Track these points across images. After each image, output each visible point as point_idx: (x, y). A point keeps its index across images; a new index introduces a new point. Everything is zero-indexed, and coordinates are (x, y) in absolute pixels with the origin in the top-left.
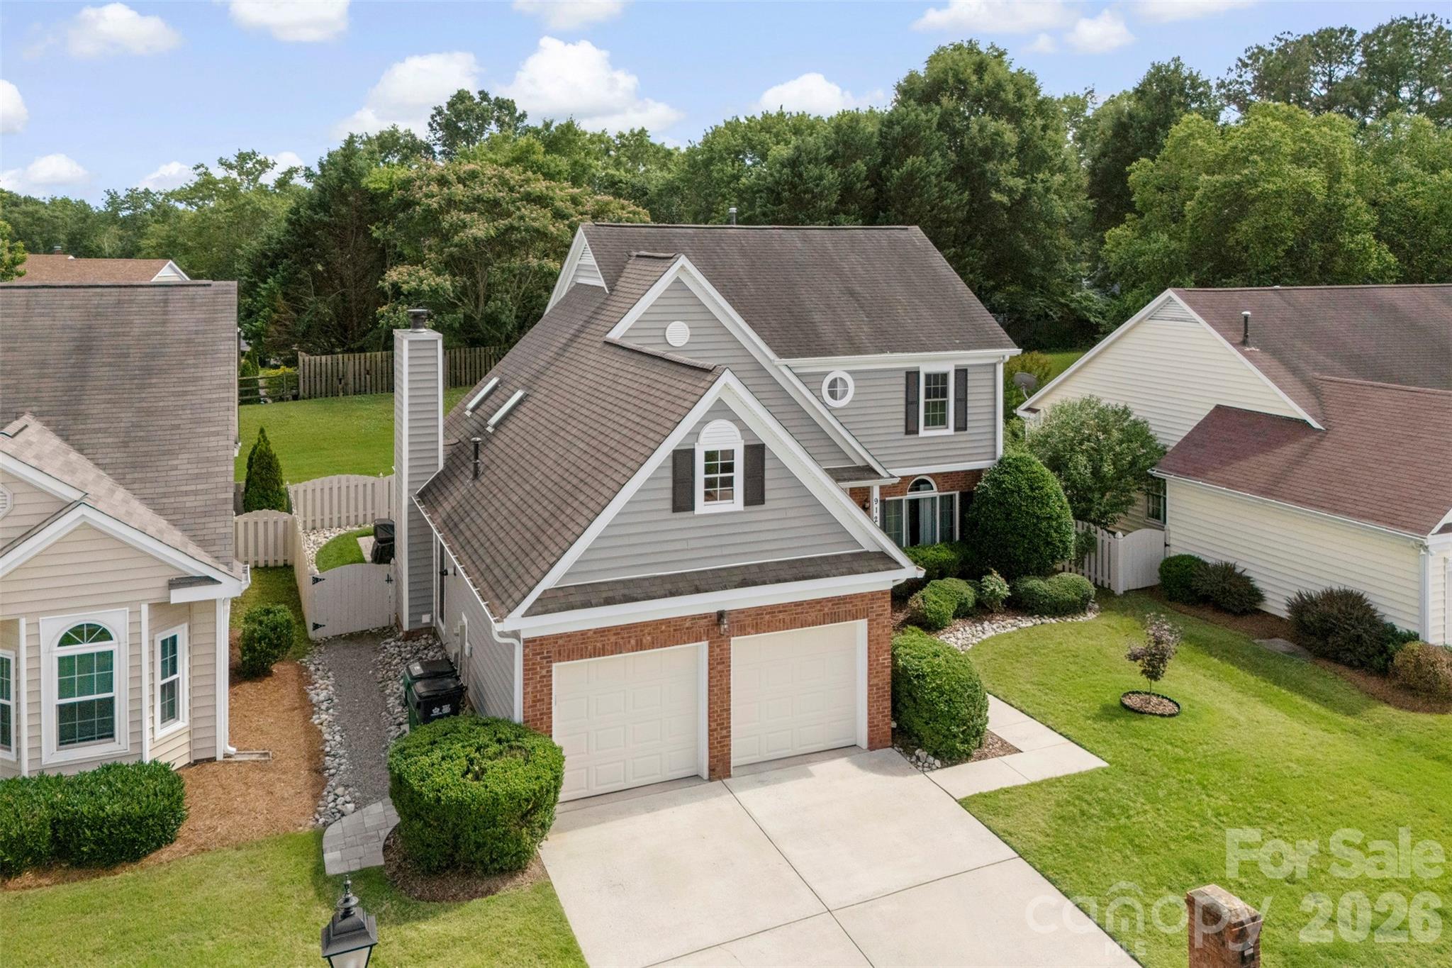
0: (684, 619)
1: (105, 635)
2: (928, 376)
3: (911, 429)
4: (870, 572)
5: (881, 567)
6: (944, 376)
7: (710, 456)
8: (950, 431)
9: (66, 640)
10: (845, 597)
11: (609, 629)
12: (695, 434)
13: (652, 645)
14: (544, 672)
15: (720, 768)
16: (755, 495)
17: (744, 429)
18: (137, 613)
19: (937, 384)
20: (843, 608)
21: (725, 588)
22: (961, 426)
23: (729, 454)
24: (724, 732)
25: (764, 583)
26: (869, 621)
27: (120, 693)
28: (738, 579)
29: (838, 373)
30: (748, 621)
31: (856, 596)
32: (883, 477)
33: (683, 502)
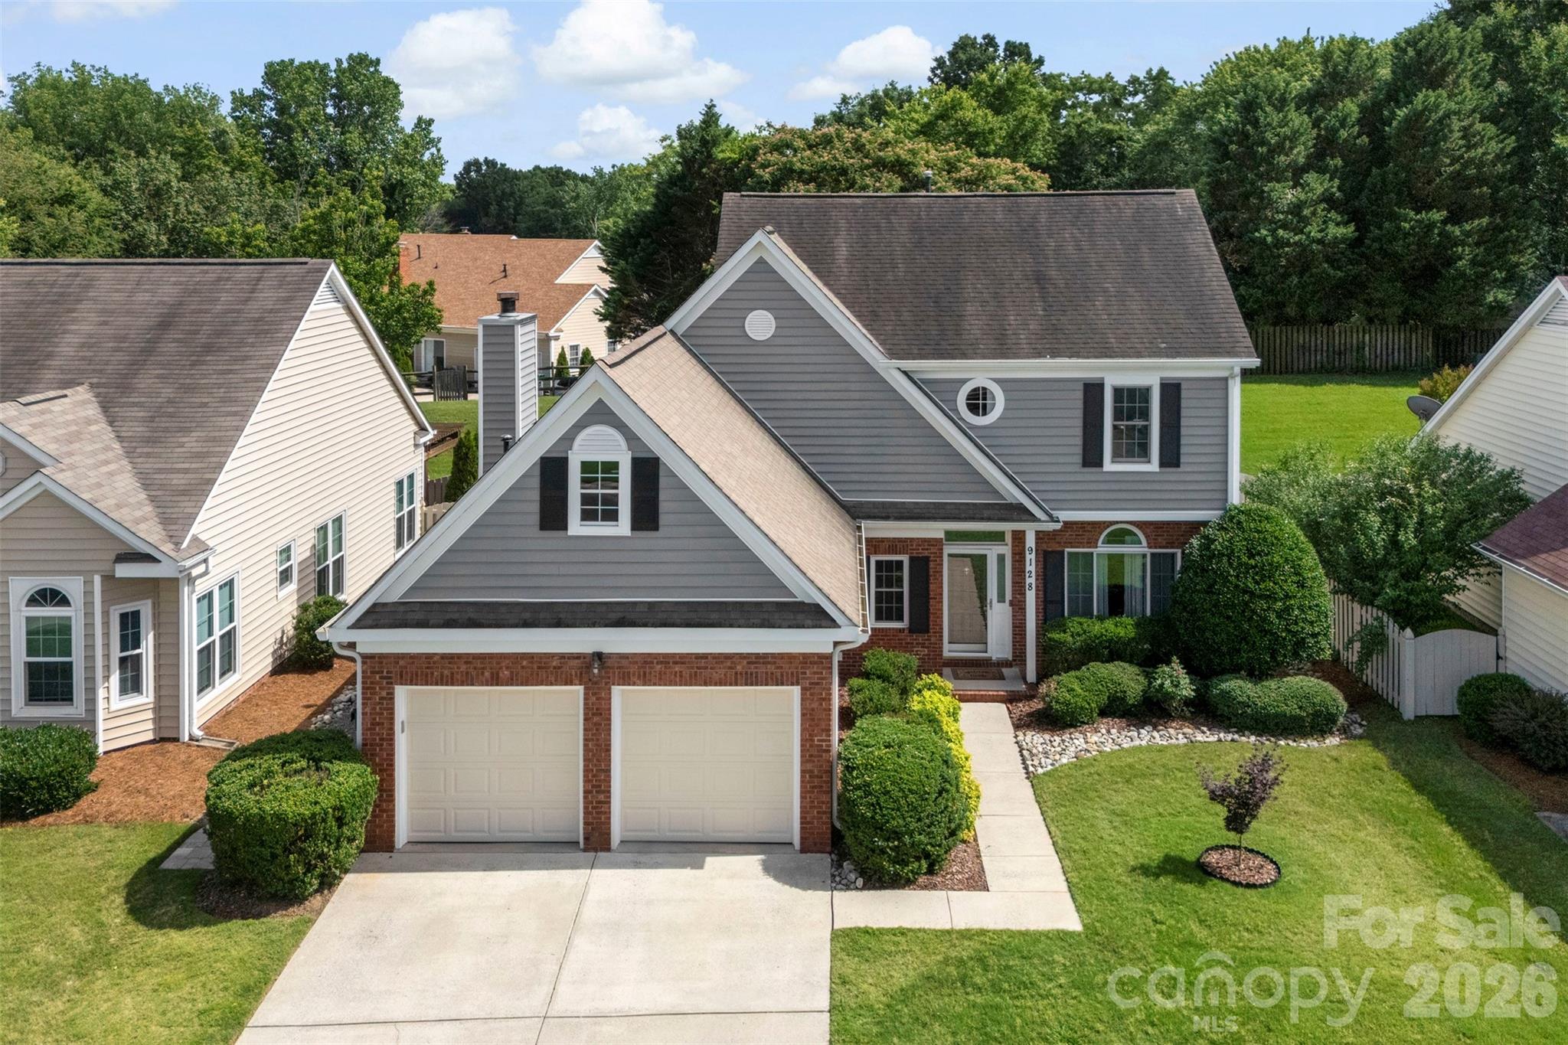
0: (552, 656)
1: (64, 601)
2: (1118, 392)
3: (1092, 457)
4: (790, 627)
5: (809, 622)
6: (1144, 393)
7: (588, 467)
8: (1154, 466)
9: (33, 601)
10: (765, 656)
11: (459, 656)
12: (568, 438)
13: (510, 682)
14: (384, 694)
15: (598, 838)
16: (646, 516)
17: (631, 437)
18: (88, 583)
19: (1132, 401)
20: (762, 669)
21: (593, 625)
22: (1171, 458)
23: (612, 467)
24: (602, 797)
25: (645, 625)
26: (802, 689)
27: (77, 658)
28: (613, 616)
29: (980, 381)
30: (633, 669)
31: (781, 656)
32: (1039, 520)
33: (553, 516)
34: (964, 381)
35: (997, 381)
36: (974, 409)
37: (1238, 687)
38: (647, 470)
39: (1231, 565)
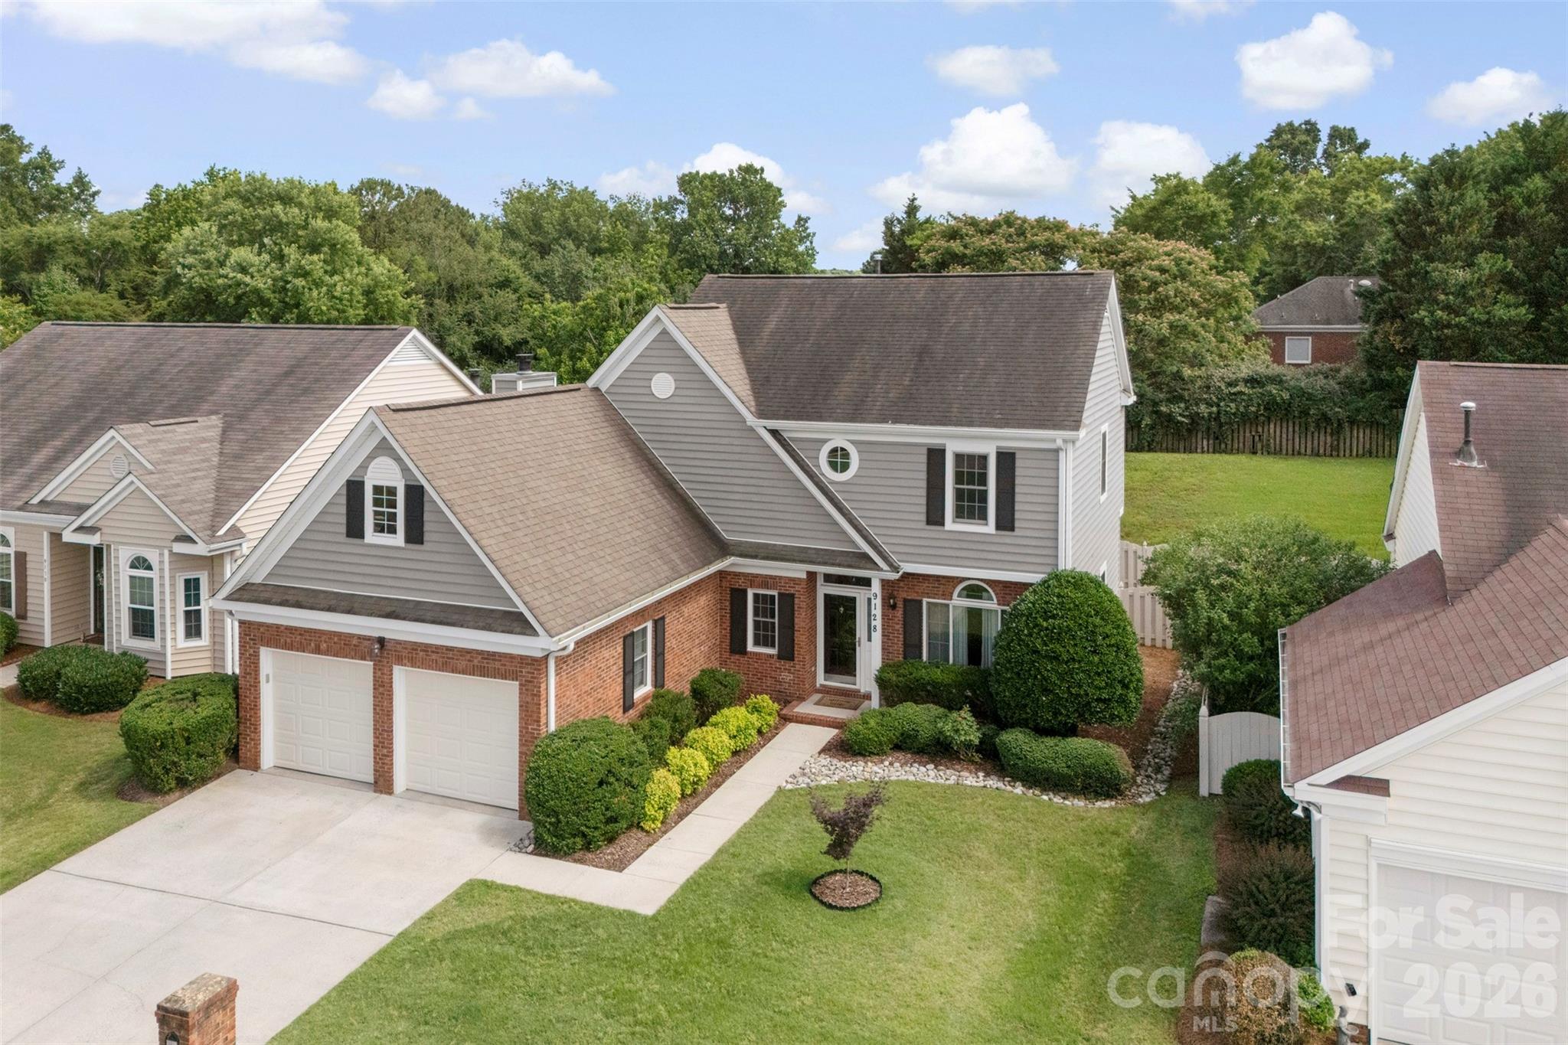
0: (352, 636)
1: (149, 568)
2: (959, 458)
3: (935, 517)
4: (503, 632)
5: (518, 629)
6: (984, 458)
7: (378, 490)
8: (990, 528)
9: (133, 566)
10: (494, 654)
11: (296, 629)
12: (364, 467)
13: (327, 653)
14: (252, 651)
15: (382, 782)
16: (415, 535)
17: (405, 470)
18: (161, 555)
19: (971, 468)
20: (492, 665)
21: (371, 615)
22: (1006, 523)
23: (392, 491)
24: (385, 751)
25: (404, 619)
26: (521, 685)
27: (156, 607)
28: (389, 609)
29: (839, 442)
30: (405, 653)
31: (505, 655)
32: (882, 570)
33: (355, 529)
34: (825, 441)
35: (853, 442)
36: (833, 466)
37: (1015, 739)
38: (415, 494)
39: (1027, 625)
